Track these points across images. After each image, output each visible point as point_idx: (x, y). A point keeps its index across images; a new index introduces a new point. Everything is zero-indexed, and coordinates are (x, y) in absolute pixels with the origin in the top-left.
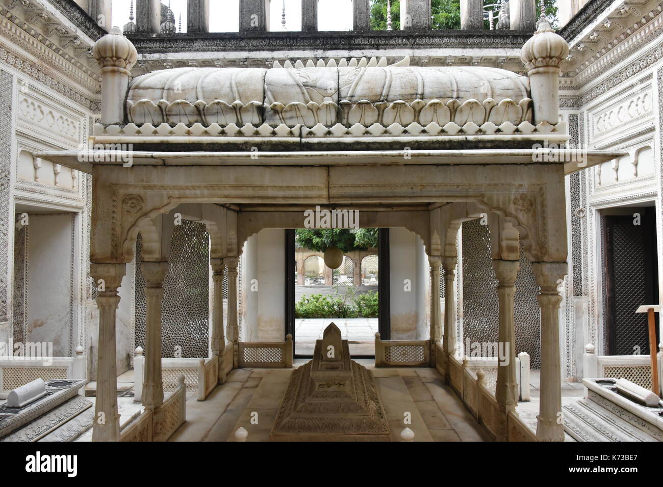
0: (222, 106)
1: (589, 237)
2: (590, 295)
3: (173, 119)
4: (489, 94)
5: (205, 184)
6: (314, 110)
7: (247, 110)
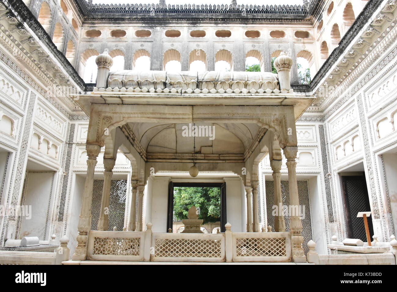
0: (149, 82)
1: (334, 188)
2: (338, 221)
3: (127, 87)
4: (261, 79)
5: (139, 112)
6: (187, 84)
7: (159, 83)
